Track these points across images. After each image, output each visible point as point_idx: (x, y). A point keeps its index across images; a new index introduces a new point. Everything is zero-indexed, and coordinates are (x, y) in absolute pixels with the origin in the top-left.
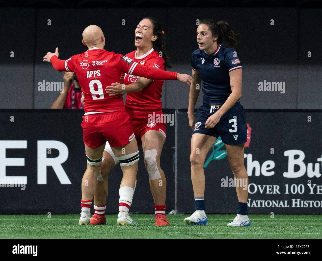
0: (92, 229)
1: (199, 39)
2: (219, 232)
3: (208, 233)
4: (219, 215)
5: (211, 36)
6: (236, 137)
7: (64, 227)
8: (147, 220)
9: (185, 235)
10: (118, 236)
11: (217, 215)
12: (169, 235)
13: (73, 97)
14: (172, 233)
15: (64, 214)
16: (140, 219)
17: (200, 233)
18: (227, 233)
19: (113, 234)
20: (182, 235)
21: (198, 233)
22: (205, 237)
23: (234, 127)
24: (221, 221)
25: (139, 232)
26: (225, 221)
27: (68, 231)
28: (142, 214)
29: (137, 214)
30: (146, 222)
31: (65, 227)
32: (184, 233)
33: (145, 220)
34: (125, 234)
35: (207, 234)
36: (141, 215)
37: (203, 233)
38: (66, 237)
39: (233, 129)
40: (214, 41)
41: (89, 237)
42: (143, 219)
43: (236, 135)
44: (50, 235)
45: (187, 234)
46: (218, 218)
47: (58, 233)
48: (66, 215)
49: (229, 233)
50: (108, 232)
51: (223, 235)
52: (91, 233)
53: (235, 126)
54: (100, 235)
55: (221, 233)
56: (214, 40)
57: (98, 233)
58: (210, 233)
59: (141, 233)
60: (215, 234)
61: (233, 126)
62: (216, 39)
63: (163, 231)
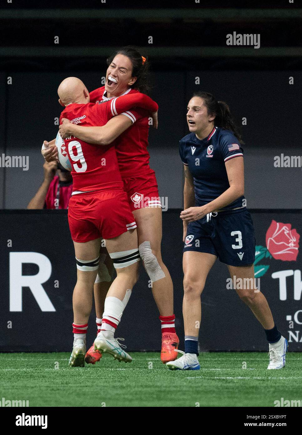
0: (83, 373)
1: (190, 116)
2: (256, 376)
3: (242, 378)
4: (257, 354)
5: (206, 113)
6: (241, 256)
7: (45, 370)
8: (158, 360)
9: (209, 381)
10: (119, 382)
11: (253, 354)
12: (189, 380)
13: (58, 193)
14: (192, 378)
15: (46, 352)
16: (149, 359)
17: (231, 378)
18: (267, 378)
19: (112, 380)
20: (206, 380)
21: (227, 378)
22: (237, 383)
23: (238, 242)
24: (259, 361)
25: (147, 376)
26: (264, 361)
27: (52, 375)
28: (152, 351)
29: (144, 352)
30: (156, 362)
31: (47, 370)
32: (209, 378)
33: (156, 360)
34: (129, 379)
35: (240, 379)
36: (149, 353)
37: (234, 377)
38: (48, 383)
39: (237, 244)
40: (210, 122)
41: (80, 383)
42: (154, 359)
43: (241, 253)
44: (27, 380)
45: (213, 380)
46: (254, 358)
47: (37, 378)
48: (49, 354)
49: (270, 378)
50: (105, 376)
51: (261, 380)
52: (83, 378)
53: (239, 240)
54: (94, 381)
55: (259, 378)
56: (210, 120)
57: (92, 378)
58: (244, 378)
59: (150, 377)
60: (250, 379)
61: (237, 240)
62: (212, 119)
63: (180, 375)
